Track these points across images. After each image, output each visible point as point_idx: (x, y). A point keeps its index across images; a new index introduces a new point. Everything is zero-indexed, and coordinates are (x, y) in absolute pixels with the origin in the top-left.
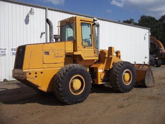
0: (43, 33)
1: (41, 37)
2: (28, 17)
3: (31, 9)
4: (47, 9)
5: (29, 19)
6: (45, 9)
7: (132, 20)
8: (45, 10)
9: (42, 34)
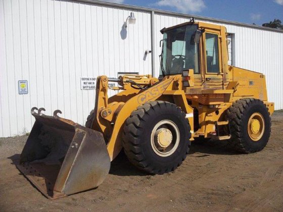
0: (148, 51)
1: (144, 59)
2: (125, 26)
3: (131, 13)
4: (153, 12)
5: (127, 30)
6: (151, 12)
7: (278, 21)
8: (149, 15)
9: (146, 53)
